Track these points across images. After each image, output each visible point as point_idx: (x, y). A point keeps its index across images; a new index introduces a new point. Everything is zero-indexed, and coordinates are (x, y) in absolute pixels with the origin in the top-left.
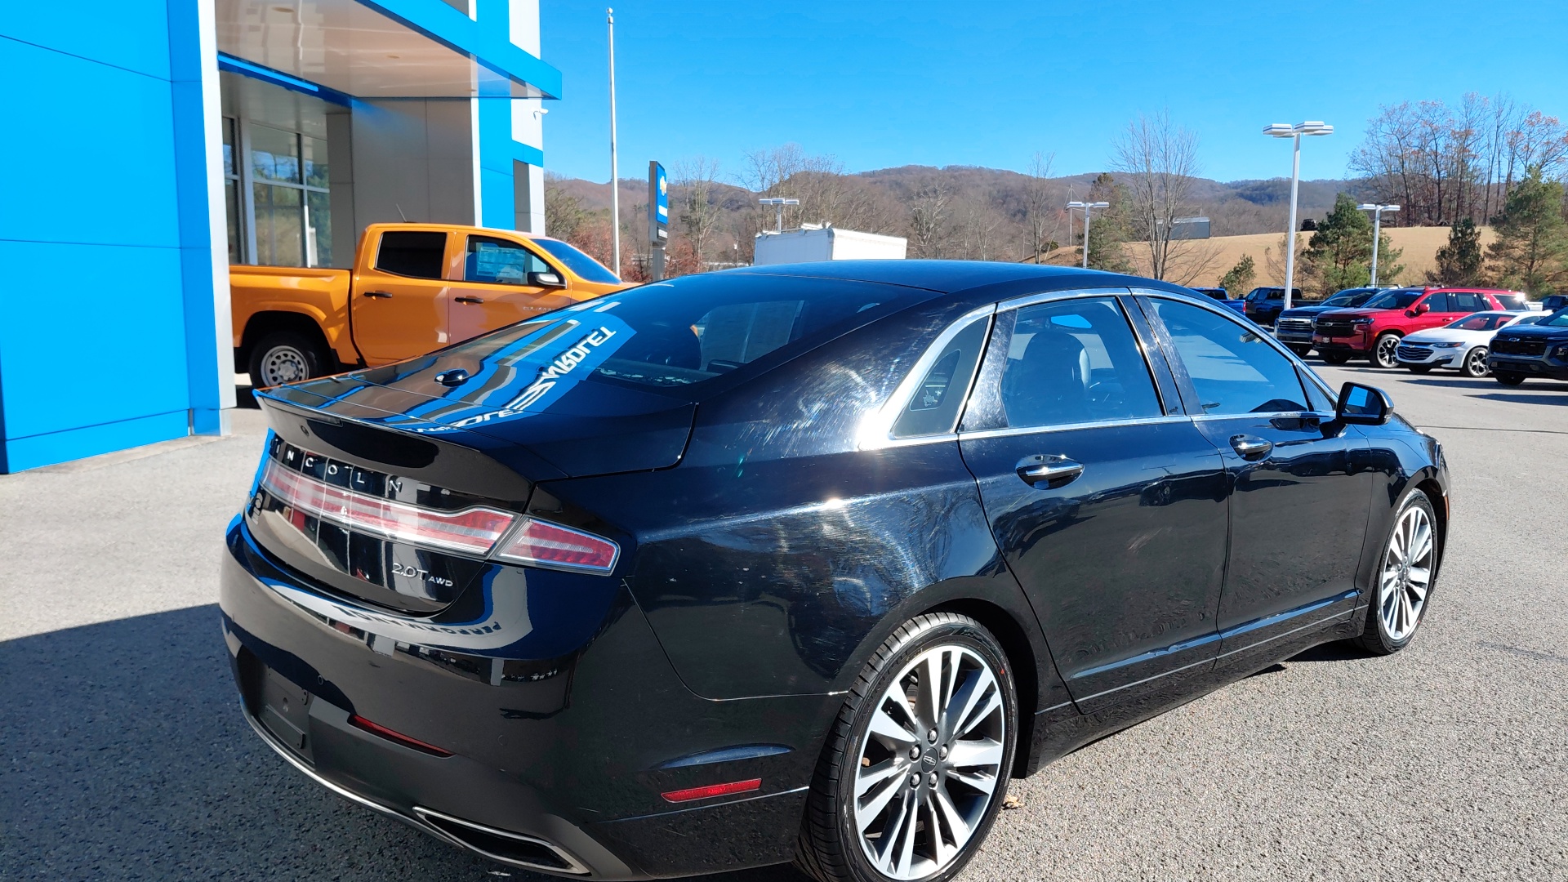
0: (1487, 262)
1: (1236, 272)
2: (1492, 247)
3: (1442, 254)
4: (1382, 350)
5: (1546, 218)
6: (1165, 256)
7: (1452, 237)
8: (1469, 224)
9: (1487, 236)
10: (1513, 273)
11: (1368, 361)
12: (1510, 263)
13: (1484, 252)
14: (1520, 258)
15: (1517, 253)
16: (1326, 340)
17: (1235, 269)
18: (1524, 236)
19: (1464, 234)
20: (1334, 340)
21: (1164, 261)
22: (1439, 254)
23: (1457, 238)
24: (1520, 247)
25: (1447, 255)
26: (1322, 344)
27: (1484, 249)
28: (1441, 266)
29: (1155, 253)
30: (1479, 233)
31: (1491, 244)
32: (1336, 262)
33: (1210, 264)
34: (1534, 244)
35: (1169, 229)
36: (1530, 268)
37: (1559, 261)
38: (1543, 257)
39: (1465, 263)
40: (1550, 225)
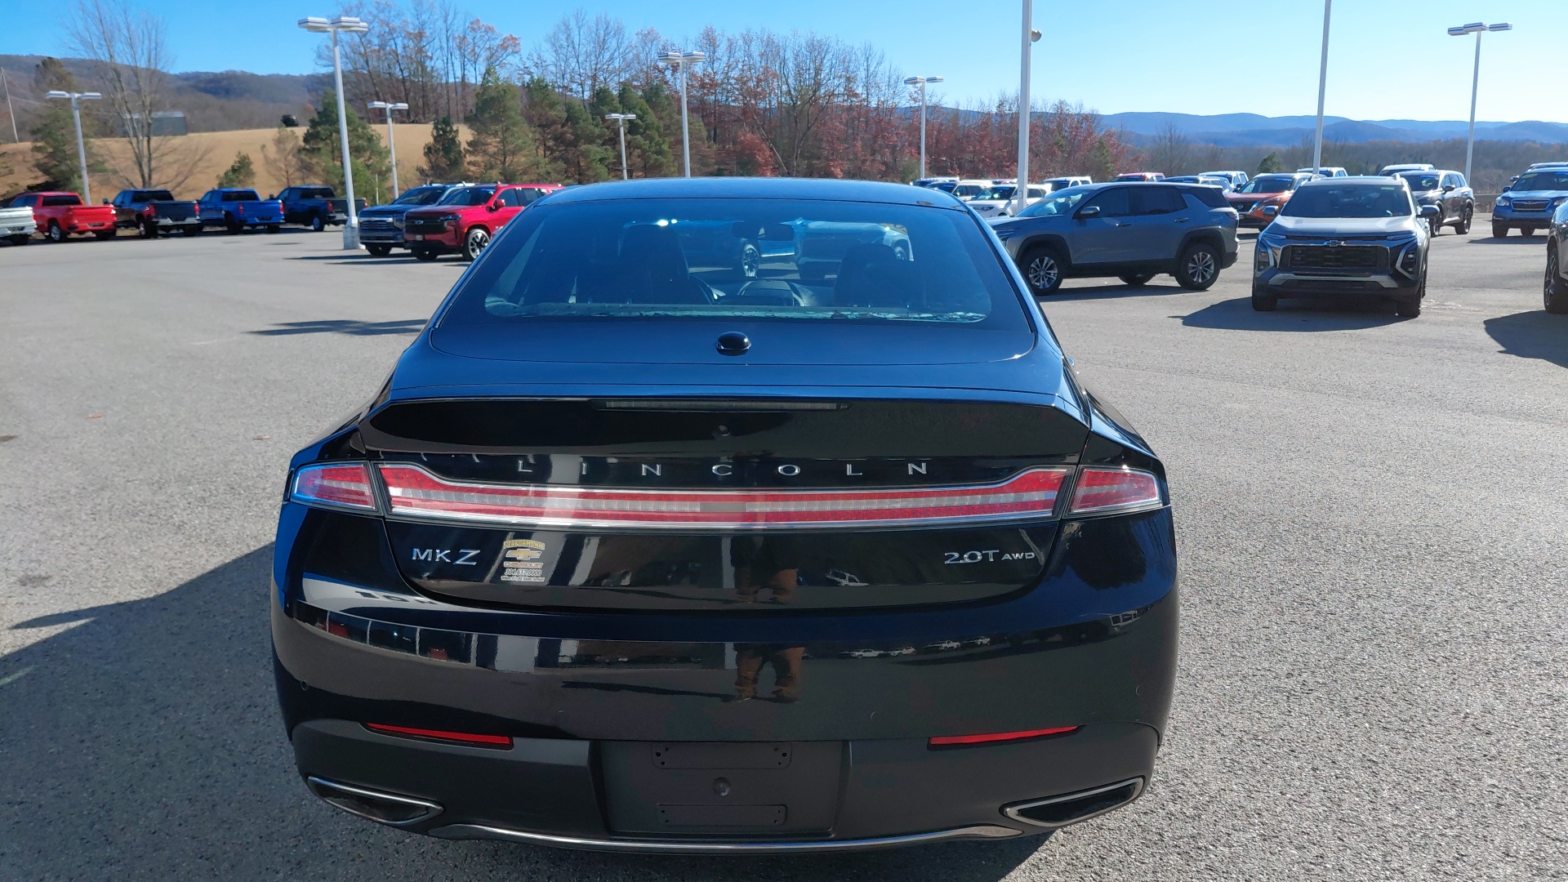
0: (469, 158)
1: (234, 170)
2: (470, 144)
3: (429, 151)
4: (472, 244)
5: (509, 117)
6: (150, 154)
7: (435, 134)
8: (447, 122)
9: (464, 134)
10: (492, 168)
11: (461, 255)
12: (487, 158)
13: (464, 149)
14: (495, 154)
15: (492, 149)
16: (419, 238)
17: (233, 167)
18: (495, 134)
19: (445, 132)
20: (428, 237)
21: (149, 161)
22: (426, 150)
23: (439, 136)
24: (493, 144)
25: (433, 152)
26: (415, 242)
27: (464, 146)
28: (430, 161)
29: (137, 151)
30: (457, 131)
31: (469, 141)
32: (333, 160)
33: (201, 164)
34: (503, 142)
35: (149, 125)
36: (504, 163)
37: (525, 156)
38: (514, 153)
39: (450, 160)
40: (514, 124)
